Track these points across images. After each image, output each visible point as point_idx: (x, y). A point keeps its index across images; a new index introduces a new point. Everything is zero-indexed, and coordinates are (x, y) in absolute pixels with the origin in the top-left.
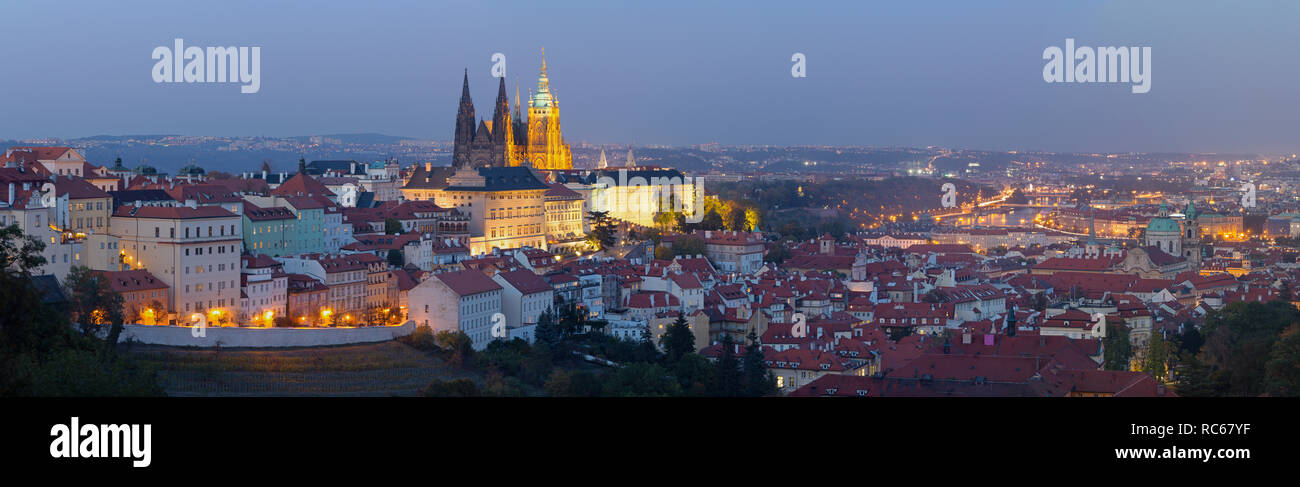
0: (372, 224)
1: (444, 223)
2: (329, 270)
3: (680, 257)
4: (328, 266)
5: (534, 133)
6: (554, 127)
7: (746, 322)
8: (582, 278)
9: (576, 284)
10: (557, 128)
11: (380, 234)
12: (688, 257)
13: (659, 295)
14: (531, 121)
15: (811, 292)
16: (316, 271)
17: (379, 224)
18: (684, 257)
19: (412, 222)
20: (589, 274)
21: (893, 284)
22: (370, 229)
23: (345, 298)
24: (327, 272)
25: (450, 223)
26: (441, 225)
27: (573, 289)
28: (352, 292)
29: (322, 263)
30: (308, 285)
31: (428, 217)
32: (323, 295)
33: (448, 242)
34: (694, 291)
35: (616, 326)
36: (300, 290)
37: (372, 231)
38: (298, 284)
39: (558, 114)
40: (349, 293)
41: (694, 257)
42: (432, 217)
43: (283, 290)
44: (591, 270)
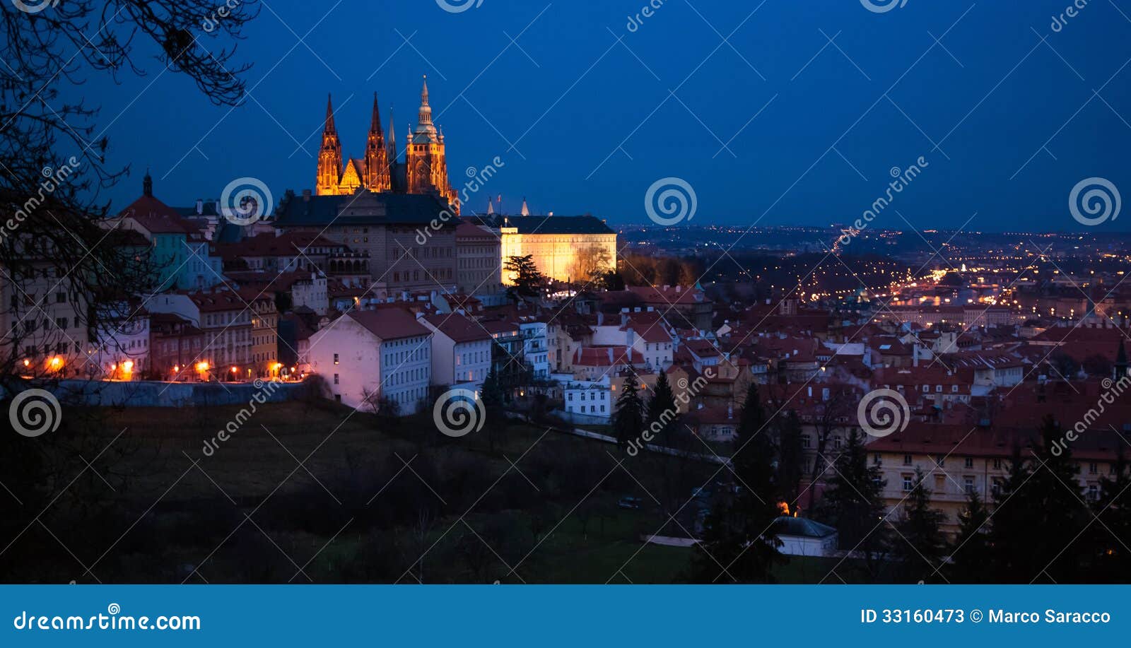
0: (247, 259)
1: (337, 260)
2: (203, 308)
3: (627, 310)
4: (203, 303)
5: (414, 175)
6: (439, 168)
7: (732, 382)
8: (523, 327)
9: (514, 334)
10: (442, 169)
11: (257, 271)
12: (638, 310)
13: (619, 350)
14: (410, 160)
15: (796, 352)
16: (186, 308)
17: (255, 259)
18: (632, 310)
19: (295, 259)
20: (530, 321)
21: (888, 347)
22: (243, 265)
23: (226, 346)
24: (202, 311)
25: (345, 260)
26: (333, 263)
27: (513, 341)
28: (234, 339)
29: (193, 298)
30: (178, 327)
31: (315, 254)
32: (197, 341)
33: (346, 282)
34: (662, 346)
35: (569, 387)
36: (166, 336)
37: (247, 269)
38: (164, 326)
39: (443, 153)
40: (230, 340)
41: (644, 309)
42: (321, 254)
43: (145, 335)
44: (533, 317)
